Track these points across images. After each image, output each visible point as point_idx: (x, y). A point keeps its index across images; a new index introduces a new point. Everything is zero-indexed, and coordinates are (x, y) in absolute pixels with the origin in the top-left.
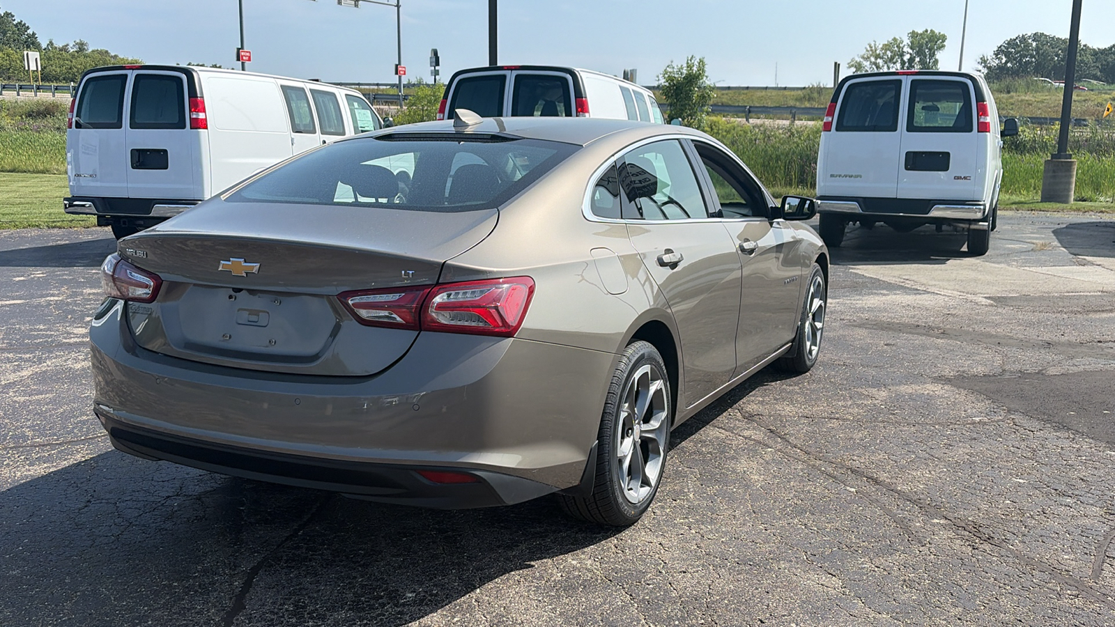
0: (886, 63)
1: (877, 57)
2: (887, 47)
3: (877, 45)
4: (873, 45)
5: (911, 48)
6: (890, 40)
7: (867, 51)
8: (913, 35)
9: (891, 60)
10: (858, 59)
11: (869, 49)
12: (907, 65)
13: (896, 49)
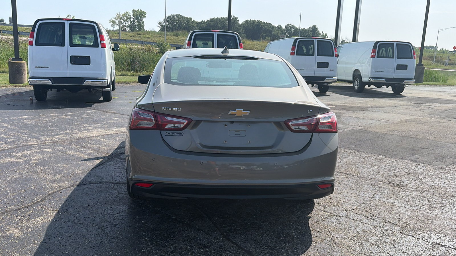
0: (124, 21)
1: (121, 19)
2: (124, 15)
3: (120, 14)
4: (119, 14)
5: (134, 16)
6: (125, 12)
7: (117, 16)
8: (134, 11)
9: (126, 20)
10: (114, 19)
11: (117, 15)
12: (132, 23)
13: (128, 16)
